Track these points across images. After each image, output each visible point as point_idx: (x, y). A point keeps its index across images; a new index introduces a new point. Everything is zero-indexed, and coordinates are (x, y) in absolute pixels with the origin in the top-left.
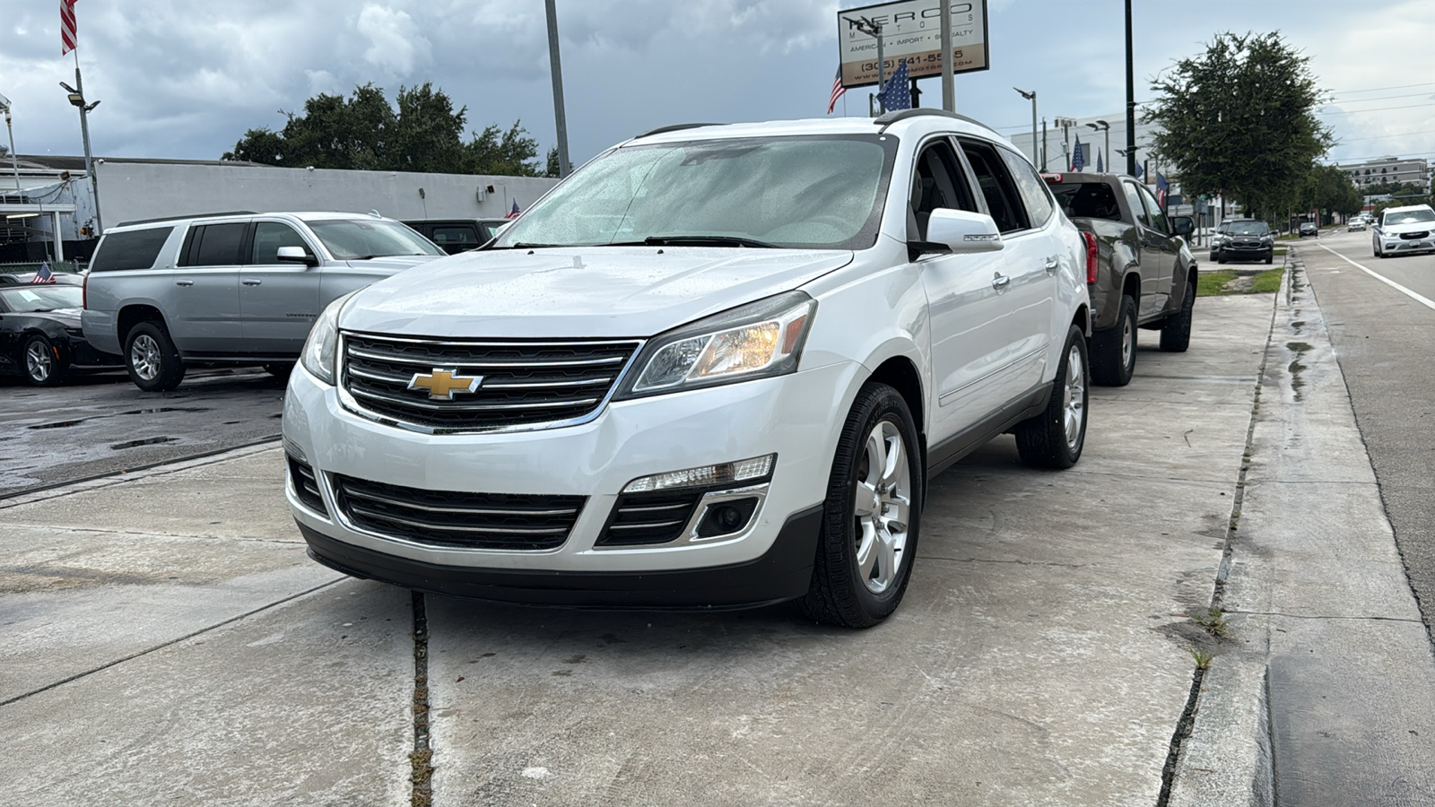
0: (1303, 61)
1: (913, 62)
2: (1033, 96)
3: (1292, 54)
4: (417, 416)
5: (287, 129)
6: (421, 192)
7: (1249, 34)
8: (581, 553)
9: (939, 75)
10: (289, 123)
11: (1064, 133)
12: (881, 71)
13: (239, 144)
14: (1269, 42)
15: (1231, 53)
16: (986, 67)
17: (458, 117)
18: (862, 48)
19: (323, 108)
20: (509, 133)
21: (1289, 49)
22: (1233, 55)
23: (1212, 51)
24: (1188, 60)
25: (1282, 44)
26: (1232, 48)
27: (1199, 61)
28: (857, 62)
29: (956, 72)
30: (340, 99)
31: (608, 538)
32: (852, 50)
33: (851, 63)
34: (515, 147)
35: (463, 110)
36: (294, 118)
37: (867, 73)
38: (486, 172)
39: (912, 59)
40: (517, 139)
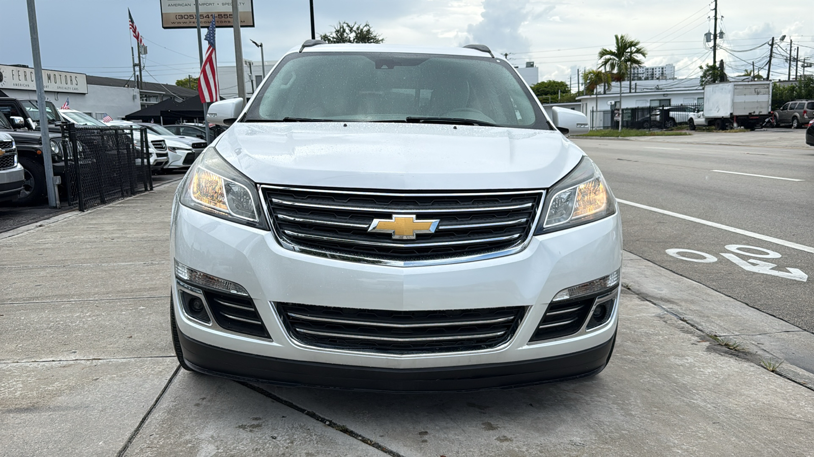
0: (381, 40)
1: (209, 17)
2: (261, 46)
3: (375, 36)
4: (375, 252)
7: (355, 24)
8: (521, 348)
9: (232, 27)
11: (249, 68)
12: (198, 20)
14: (365, 29)
15: (347, 33)
16: (253, 26)
18: (175, 5)
21: (374, 34)
22: (348, 34)
23: (338, 31)
24: (326, 35)
25: (371, 30)
26: (347, 31)
27: (332, 36)
28: (173, 13)
29: (242, 26)
31: (539, 335)
32: (169, 5)
33: (169, 13)
37: (180, 20)
39: (208, 15)
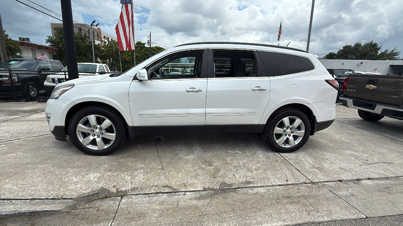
5: (338, 52)
6: (343, 64)
10: (339, 51)
13: (327, 55)
17: (379, 48)
19: (346, 48)
20: (392, 50)
30: (351, 46)
34: (393, 54)
35: (381, 46)
36: (340, 50)
38: (380, 59)
40: (395, 52)
